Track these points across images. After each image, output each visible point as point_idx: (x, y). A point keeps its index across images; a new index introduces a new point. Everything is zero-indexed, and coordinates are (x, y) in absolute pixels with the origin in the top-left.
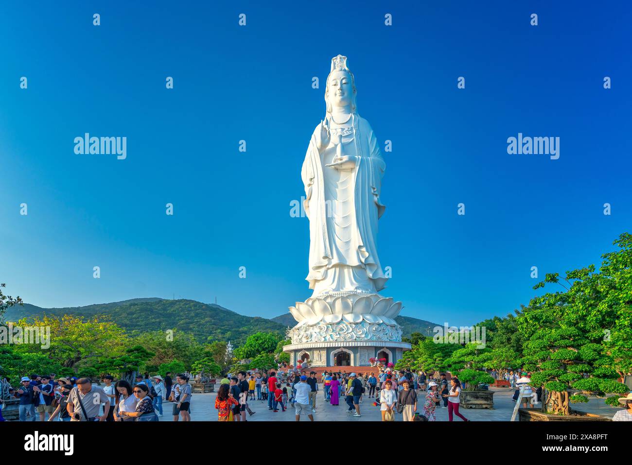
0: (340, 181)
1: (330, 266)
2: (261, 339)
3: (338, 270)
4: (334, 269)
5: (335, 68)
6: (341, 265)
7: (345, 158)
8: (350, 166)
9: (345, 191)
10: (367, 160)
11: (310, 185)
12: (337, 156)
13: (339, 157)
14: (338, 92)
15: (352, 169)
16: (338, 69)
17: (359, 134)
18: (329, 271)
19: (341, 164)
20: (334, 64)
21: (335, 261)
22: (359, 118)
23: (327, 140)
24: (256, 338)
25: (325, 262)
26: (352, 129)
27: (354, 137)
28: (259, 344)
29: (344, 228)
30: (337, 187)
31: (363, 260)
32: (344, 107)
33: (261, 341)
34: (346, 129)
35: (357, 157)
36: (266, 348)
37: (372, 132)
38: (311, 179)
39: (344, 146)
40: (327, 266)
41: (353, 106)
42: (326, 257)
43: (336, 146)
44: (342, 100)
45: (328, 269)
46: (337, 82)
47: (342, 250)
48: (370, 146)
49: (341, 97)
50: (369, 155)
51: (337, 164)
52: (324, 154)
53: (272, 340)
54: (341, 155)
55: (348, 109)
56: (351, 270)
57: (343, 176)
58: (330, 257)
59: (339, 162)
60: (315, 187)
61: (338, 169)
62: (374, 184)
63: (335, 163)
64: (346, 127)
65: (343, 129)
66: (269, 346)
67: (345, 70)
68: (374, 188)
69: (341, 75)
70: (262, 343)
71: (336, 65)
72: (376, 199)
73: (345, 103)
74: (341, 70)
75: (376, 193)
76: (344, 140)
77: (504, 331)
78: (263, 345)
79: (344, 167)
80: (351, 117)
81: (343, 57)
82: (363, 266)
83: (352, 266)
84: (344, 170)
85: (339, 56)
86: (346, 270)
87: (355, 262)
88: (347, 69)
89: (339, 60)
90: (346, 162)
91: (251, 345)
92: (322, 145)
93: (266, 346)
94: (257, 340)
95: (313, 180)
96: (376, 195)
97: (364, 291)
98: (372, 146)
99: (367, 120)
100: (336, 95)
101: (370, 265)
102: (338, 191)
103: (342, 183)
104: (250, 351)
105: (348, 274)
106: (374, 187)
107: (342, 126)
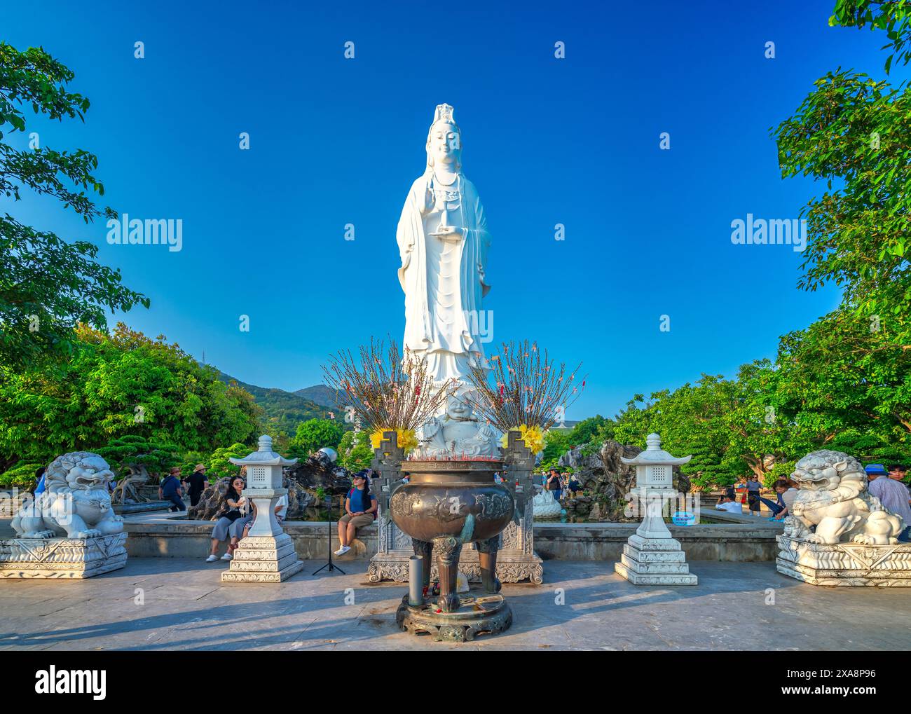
0: (444, 253)
1: (430, 351)
2: (319, 428)
3: (439, 355)
4: (434, 354)
5: (439, 118)
6: (444, 351)
7: (452, 229)
8: (456, 238)
9: (448, 265)
10: (474, 232)
11: (408, 252)
12: (442, 225)
13: (445, 227)
14: (443, 148)
15: (457, 241)
16: (443, 120)
17: (465, 202)
18: (429, 356)
19: (447, 235)
20: (439, 112)
21: (437, 345)
22: (465, 180)
23: (431, 204)
24: (312, 426)
25: (425, 345)
26: (457, 195)
27: (460, 204)
28: (317, 435)
29: (448, 308)
30: (440, 259)
31: (467, 347)
32: (448, 164)
33: (318, 432)
34: (452, 193)
35: (463, 229)
36: (326, 441)
37: (478, 198)
38: (410, 245)
39: (450, 213)
40: (427, 351)
41: (458, 164)
42: (426, 340)
43: (441, 212)
44: (448, 157)
45: (428, 353)
46: (442, 135)
47: (444, 334)
48: (477, 216)
49: (446, 154)
50: (475, 228)
51: (442, 235)
52: (427, 218)
53: (334, 430)
54: (447, 225)
55: (453, 167)
56: (454, 357)
57: (447, 248)
58: (431, 340)
59: (444, 232)
60: (414, 255)
61: (441, 238)
62: (481, 261)
63: (440, 233)
64: (451, 190)
65: (448, 193)
66: (329, 438)
67: (451, 123)
68: (480, 266)
69: (447, 128)
70: (321, 434)
71: (441, 114)
72: (482, 278)
73: (450, 161)
74: (447, 123)
75: (482, 271)
76: (450, 207)
77: (605, 435)
78: (322, 437)
79: (449, 238)
80: (457, 179)
81: (450, 106)
82: (467, 354)
83: (455, 354)
84: (448, 241)
85: (445, 105)
86: (448, 357)
87: (458, 349)
88: (453, 122)
89: (444, 109)
90: (452, 233)
91: (305, 436)
92: (425, 210)
93: (326, 438)
94: (313, 430)
95: (412, 247)
96: (482, 274)
97: (468, 383)
98: (479, 216)
99: (473, 183)
100: (440, 149)
101: (474, 353)
102: (442, 263)
103: (445, 255)
104: (304, 445)
105: (450, 362)
106: (480, 264)
107: (447, 189)
